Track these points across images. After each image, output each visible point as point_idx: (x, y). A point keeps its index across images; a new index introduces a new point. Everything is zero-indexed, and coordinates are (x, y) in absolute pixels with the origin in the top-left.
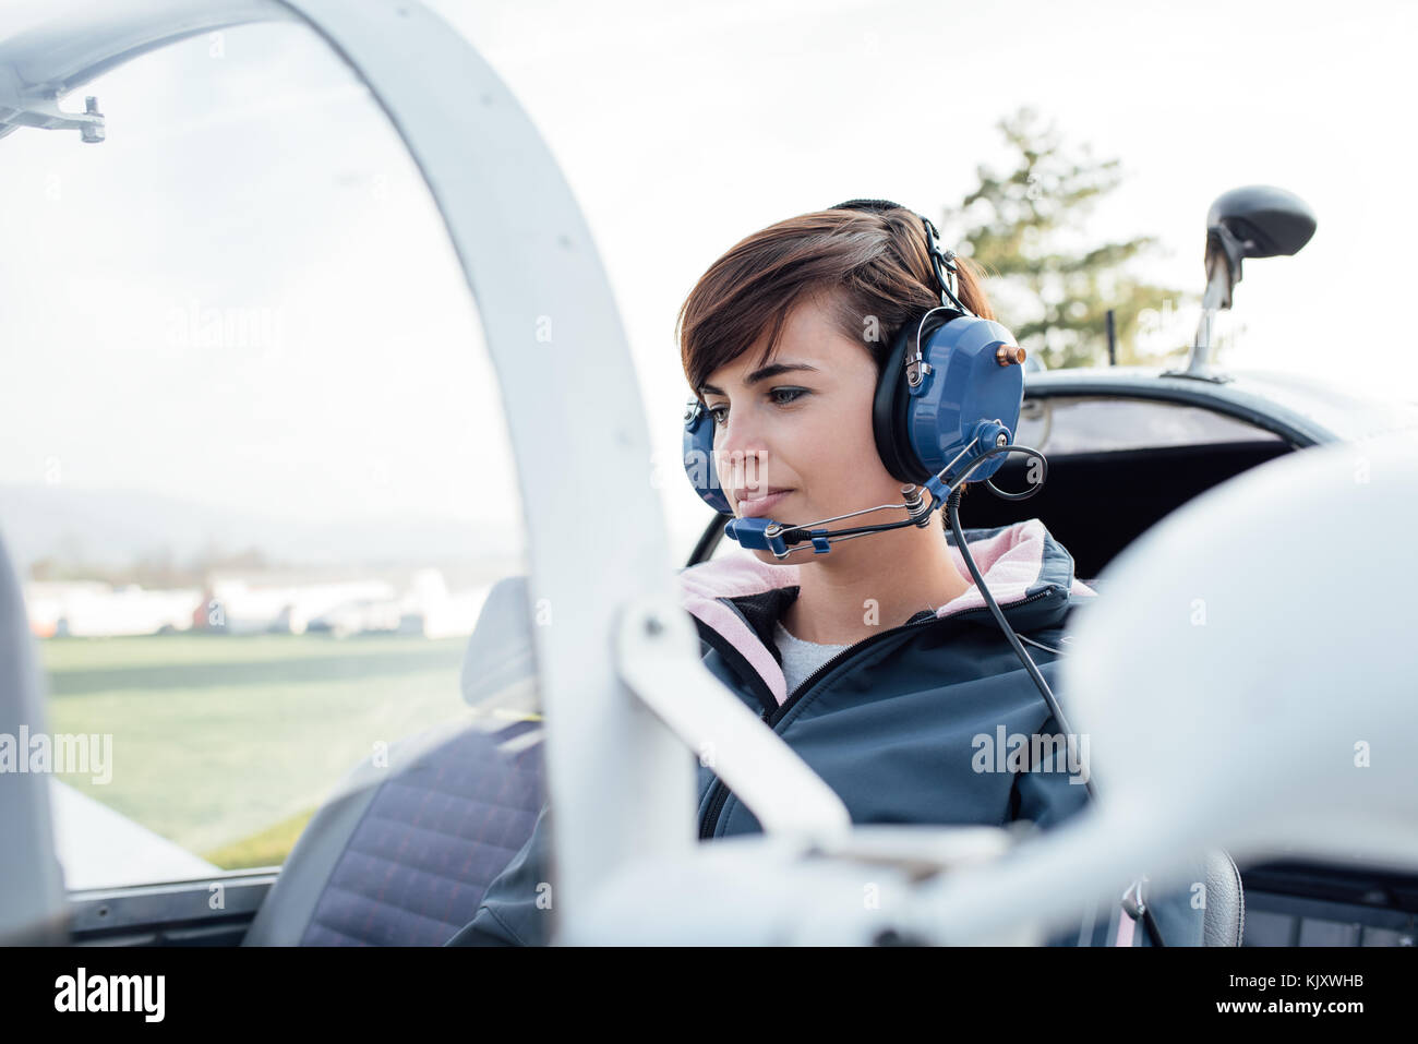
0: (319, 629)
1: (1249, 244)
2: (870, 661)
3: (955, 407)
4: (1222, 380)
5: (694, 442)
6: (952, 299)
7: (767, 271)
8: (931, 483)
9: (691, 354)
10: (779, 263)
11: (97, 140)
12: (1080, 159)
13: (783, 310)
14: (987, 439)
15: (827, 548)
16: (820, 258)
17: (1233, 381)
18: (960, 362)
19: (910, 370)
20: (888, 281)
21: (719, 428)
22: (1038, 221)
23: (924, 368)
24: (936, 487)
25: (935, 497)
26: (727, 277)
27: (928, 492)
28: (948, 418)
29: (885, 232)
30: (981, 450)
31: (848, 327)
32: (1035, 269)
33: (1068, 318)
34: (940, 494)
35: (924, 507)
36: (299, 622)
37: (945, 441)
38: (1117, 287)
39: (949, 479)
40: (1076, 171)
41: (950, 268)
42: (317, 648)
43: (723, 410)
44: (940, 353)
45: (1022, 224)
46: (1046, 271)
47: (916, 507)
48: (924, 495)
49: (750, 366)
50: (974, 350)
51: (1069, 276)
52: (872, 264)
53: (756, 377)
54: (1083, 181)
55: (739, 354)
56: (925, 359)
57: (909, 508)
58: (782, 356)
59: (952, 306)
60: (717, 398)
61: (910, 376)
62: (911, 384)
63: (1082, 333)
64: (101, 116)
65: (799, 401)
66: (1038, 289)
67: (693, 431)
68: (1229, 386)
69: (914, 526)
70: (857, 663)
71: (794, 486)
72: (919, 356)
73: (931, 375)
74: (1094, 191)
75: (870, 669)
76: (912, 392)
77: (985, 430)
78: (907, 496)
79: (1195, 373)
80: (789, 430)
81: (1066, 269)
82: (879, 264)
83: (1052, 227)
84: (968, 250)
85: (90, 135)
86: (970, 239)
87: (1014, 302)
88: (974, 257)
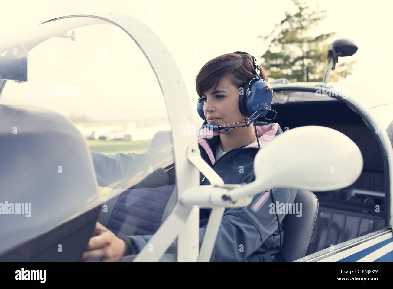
0: (103, 138)
1: (340, 53)
3: (256, 101)
5: (200, 105)
6: (258, 76)
7: (216, 70)
8: (250, 117)
9: (199, 88)
10: (219, 68)
11: (75, 40)
12: (315, 10)
13: (219, 79)
14: (264, 108)
15: (228, 131)
16: (228, 67)
18: (258, 91)
19: (247, 92)
20: (242, 72)
21: (205, 103)
22: (302, 28)
23: (250, 92)
24: (252, 118)
25: (251, 120)
26: (207, 71)
27: (250, 119)
28: (255, 103)
29: (243, 60)
30: (262, 110)
31: (233, 82)
32: (301, 42)
33: (310, 55)
34: (252, 120)
35: (249, 122)
36: (97, 137)
37: (254, 108)
38: (324, 47)
39: (254, 116)
40: (314, 13)
41: (258, 69)
42: (102, 143)
43: (206, 99)
44: (254, 88)
45: (298, 28)
46: (304, 42)
47: (247, 122)
48: (249, 120)
49: (212, 91)
50: (261, 88)
51: (310, 44)
52: (239, 68)
53: (213, 93)
54: (316, 16)
55: (210, 88)
56: (250, 90)
57: (246, 122)
58: (219, 89)
59: (257, 78)
60: (205, 97)
61: (247, 94)
62: (247, 95)
63: (313, 61)
64: (75, 35)
65: (222, 98)
66: (301, 47)
67: (200, 102)
69: (246, 126)
71: (221, 117)
72: (249, 89)
73: (251, 93)
74: (320, 19)
76: (247, 97)
77: (263, 106)
78: (245, 120)
80: (220, 105)
81: (309, 42)
82: (241, 68)
83: (306, 30)
84: (282, 36)
85: (73, 39)
86: (282, 33)
87: (294, 51)
88: (283, 38)
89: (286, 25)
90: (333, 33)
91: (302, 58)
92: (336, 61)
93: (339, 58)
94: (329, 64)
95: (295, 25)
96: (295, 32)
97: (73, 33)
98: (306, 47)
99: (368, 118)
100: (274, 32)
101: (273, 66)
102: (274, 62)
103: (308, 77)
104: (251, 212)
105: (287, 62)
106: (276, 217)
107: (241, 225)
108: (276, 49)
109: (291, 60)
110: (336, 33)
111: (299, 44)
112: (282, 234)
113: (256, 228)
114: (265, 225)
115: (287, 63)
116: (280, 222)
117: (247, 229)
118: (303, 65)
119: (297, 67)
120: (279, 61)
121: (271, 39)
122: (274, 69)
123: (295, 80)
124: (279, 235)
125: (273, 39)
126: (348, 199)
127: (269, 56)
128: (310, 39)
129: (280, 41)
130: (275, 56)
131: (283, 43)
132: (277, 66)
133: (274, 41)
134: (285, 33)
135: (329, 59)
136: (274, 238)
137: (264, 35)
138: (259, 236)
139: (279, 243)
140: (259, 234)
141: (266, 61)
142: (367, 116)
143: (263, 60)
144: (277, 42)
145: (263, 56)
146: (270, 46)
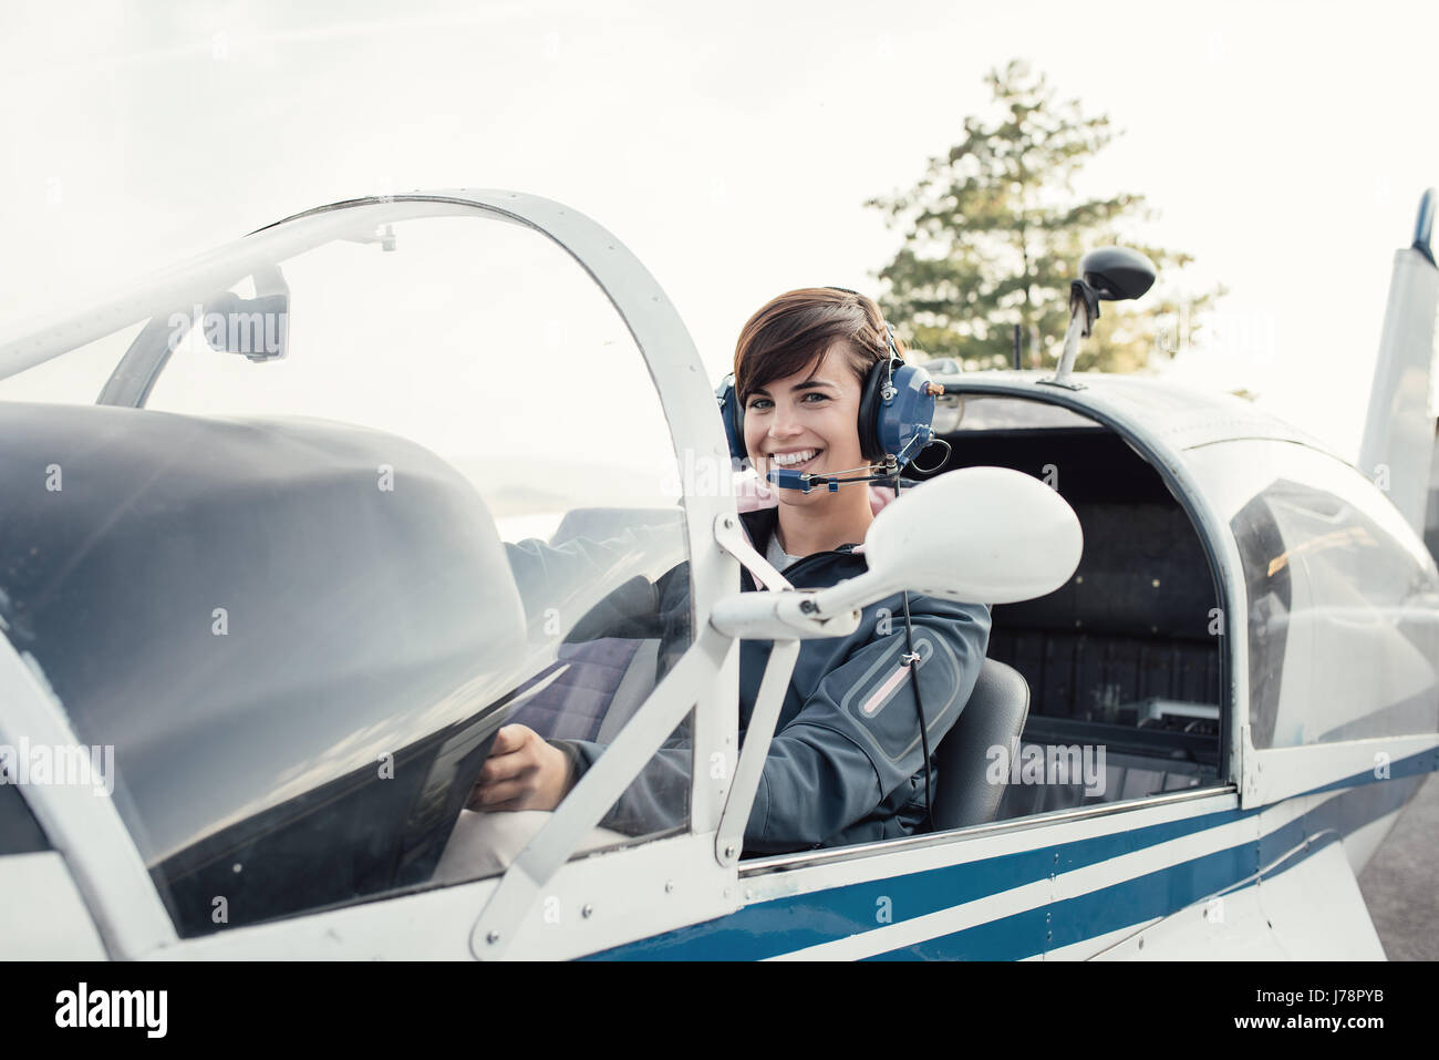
1: (1104, 291)
2: (810, 569)
4: (1078, 387)
11: (392, 250)
12: (1069, 116)
17: (1086, 388)
22: (1024, 177)
32: (1020, 225)
33: (1049, 274)
40: (1064, 127)
46: (1031, 226)
51: (1052, 233)
54: (1072, 137)
63: (1063, 291)
64: (396, 237)
66: (1022, 244)
68: (1083, 392)
70: (802, 570)
74: (1084, 148)
75: (810, 573)
79: (1058, 383)
81: (1047, 226)
83: (1039, 184)
84: (952, 202)
85: (388, 247)
86: (955, 191)
87: (999, 256)
88: (958, 210)
89: (969, 166)
90: (1130, 199)
91: (1024, 283)
92: (1094, 314)
93: (1102, 304)
94: (1074, 321)
95: (999, 168)
96: (996, 192)
97: (389, 230)
98: (1037, 245)
99: (1176, 477)
100: (927, 189)
101: (921, 306)
102: (926, 294)
103: (1044, 348)
104: (858, 716)
105: (971, 292)
106: (920, 736)
107: (832, 750)
108: (934, 248)
109: (986, 289)
110: (1142, 198)
111: (1016, 235)
112: (933, 776)
113: (866, 759)
114: (892, 753)
115: (972, 297)
116: (931, 751)
117: (847, 761)
118: (1026, 307)
119: (1007, 313)
120: (945, 291)
121: (915, 212)
122: (927, 318)
123: (1000, 359)
124: (924, 779)
125: (920, 213)
126: (1140, 724)
127: (908, 270)
128: (1050, 217)
129: (945, 218)
130: (928, 273)
131: (958, 228)
132: (936, 307)
133: (926, 217)
134: (963, 191)
135: (1074, 306)
136: (913, 783)
137: (890, 198)
138: (875, 779)
139: (922, 799)
140: (875, 774)
141: (898, 291)
142: (1175, 472)
143: (888, 284)
144: (936, 224)
145: (888, 273)
146: (911, 237)
